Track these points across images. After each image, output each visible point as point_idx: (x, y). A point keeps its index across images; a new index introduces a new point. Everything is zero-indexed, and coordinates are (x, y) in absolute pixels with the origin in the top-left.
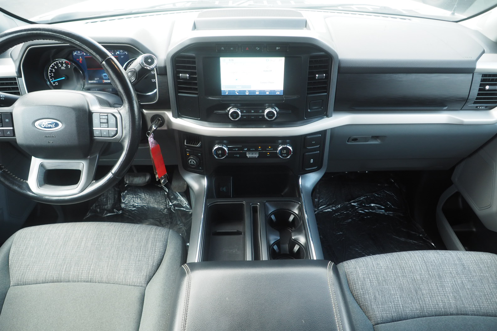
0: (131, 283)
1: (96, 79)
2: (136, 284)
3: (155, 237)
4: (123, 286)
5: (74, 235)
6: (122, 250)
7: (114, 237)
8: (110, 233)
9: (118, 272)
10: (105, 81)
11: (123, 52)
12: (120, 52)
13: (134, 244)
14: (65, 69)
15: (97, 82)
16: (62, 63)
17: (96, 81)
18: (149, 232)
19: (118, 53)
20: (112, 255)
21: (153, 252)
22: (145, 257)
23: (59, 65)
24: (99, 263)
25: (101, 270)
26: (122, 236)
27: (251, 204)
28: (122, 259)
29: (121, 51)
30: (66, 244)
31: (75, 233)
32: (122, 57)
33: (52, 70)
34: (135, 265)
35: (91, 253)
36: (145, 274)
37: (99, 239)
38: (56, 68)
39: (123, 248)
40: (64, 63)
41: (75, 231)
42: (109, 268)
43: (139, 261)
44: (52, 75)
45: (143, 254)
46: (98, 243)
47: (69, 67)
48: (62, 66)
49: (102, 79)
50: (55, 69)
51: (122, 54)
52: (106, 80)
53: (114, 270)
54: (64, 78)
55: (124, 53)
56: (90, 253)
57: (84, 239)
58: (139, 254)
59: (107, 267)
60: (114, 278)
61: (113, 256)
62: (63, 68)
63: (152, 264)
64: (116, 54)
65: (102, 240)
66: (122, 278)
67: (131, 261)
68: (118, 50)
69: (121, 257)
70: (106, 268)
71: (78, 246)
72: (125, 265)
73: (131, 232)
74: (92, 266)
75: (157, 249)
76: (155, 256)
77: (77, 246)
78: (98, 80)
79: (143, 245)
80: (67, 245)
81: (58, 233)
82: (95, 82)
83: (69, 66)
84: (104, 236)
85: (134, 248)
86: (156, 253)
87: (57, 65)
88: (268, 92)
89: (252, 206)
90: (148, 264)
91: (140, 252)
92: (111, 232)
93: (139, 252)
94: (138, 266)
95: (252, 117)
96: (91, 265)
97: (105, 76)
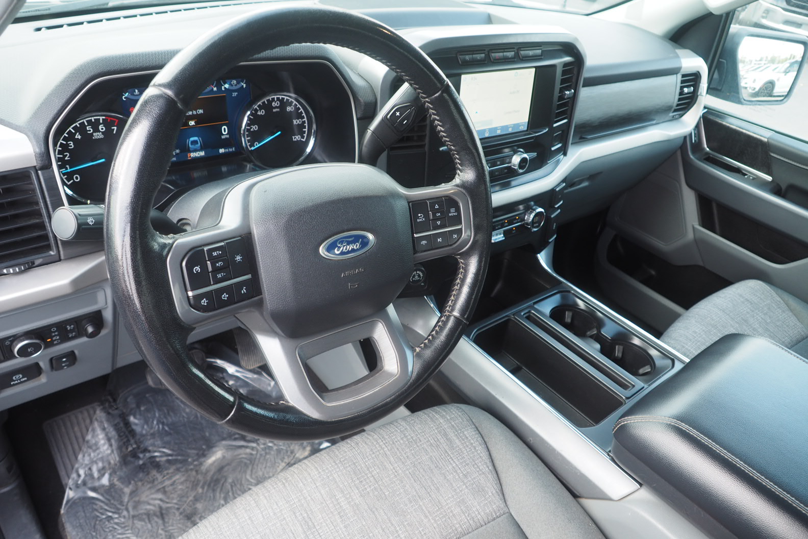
0: (486, 519)
2: (495, 516)
3: (453, 426)
4: (475, 532)
5: (310, 498)
6: (423, 476)
7: (388, 462)
8: (373, 458)
9: (451, 514)
10: (193, 155)
11: (238, 83)
12: (231, 85)
13: (431, 454)
14: (102, 136)
15: (175, 159)
16: (95, 125)
18: (435, 422)
19: (227, 86)
20: (415, 493)
21: (473, 450)
22: (467, 464)
23: (88, 128)
24: (406, 521)
25: (420, 529)
26: (400, 453)
27: (522, 314)
28: (438, 489)
29: (234, 82)
30: (310, 524)
31: (307, 495)
32: (235, 94)
33: (68, 145)
34: (466, 487)
35: (376, 513)
36: (494, 492)
37: (365, 480)
38: (79, 137)
39: (421, 471)
40: (101, 122)
41: (305, 491)
42: (430, 518)
43: (465, 476)
44: (66, 158)
45: (461, 461)
46: (370, 486)
47: (114, 132)
48: (96, 130)
49: (186, 150)
50: (76, 141)
51: (234, 88)
52: (195, 151)
53: (442, 516)
55: (239, 86)
56: (374, 512)
57: (339, 495)
58: (454, 465)
59: (426, 517)
60: (454, 528)
61: (417, 493)
62: (98, 136)
63: (487, 469)
64: (223, 89)
65: (372, 479)
66: (466, 520)
67: (454, 485)
68: (227, 81)
69: (432, 487)
70: (425, 521)
71: (339, 513)
72: (450, 496)
73: (406, 437)
74: (400, 532)
75: (472, 441)
76: (482, 455)
77: (337, 517)
78: (177, 154)
79: (447, 448)
80: (316, 524)
81: (271, 514)
83: (115, 128)
84: (369, 470)
85: (438, 459)
86: (477, 448)
87: (81, 129)
88: (511, 127)
89: (525, 316)
90: (483, 473)
91: (454, 462)
92: (373, 456)
93: (452, 462)
94: (472, 484)
95: (496, 173)
96: (397, 532)
97: (195, 142)
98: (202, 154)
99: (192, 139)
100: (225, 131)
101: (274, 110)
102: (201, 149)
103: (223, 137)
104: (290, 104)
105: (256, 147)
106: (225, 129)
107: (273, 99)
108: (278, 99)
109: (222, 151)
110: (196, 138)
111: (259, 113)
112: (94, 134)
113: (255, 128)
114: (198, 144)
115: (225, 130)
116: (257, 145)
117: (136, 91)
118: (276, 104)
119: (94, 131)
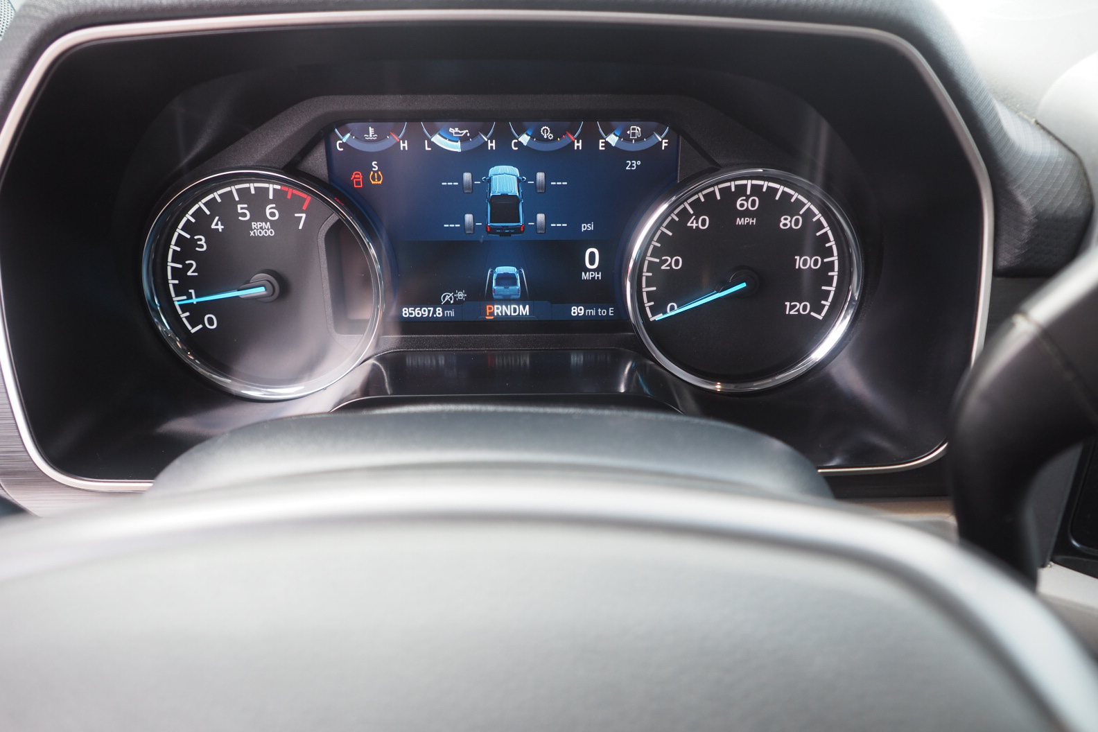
1: (448, 297)
10: (499, 310)
11: (646, 134)
12: (624, 137)
14: (270, 233)
15: (452, 313)
16: (257, 203)
17: (447, 306)
19: (613, 139)
23: (240, 208)
29: (637, 130)
32: (633, 165)
33: (194, 243)
38: (220, 227)
40: (271, 196)
44: (189, 273)
47: (301, 226)
48: (259, 215)
49: (482, 294)
50: (211, 235)
51: (633, 147)
52: (506, 300)
54: (261, 291)
55: (647, 144)
62: (261, 229)
64: (601, 147)
68: (614, 123)
78: (458, 302)
82: (439, 312)
83: (304, 216)
87: (225, 208)
97: (506, 279)
98: (524, 310)
99: (501, 270)
100: (592, 262)
101: (740, 222)
102: (522, 300)
103: (585, 276)
104: (793, 209)
105: (670, 314)
106: (592, 254)
107: (741, 190)
108: (756, 190)
109: (577, 311)
110: (511, 270)
111: (692, 224)
112: (254, 225)
113: (673, 263)
114: (515, 284)
115: (592, 258)
116: (673, 310)
117: (371, 130)
118: (748, 205)
119: (253, 219)
